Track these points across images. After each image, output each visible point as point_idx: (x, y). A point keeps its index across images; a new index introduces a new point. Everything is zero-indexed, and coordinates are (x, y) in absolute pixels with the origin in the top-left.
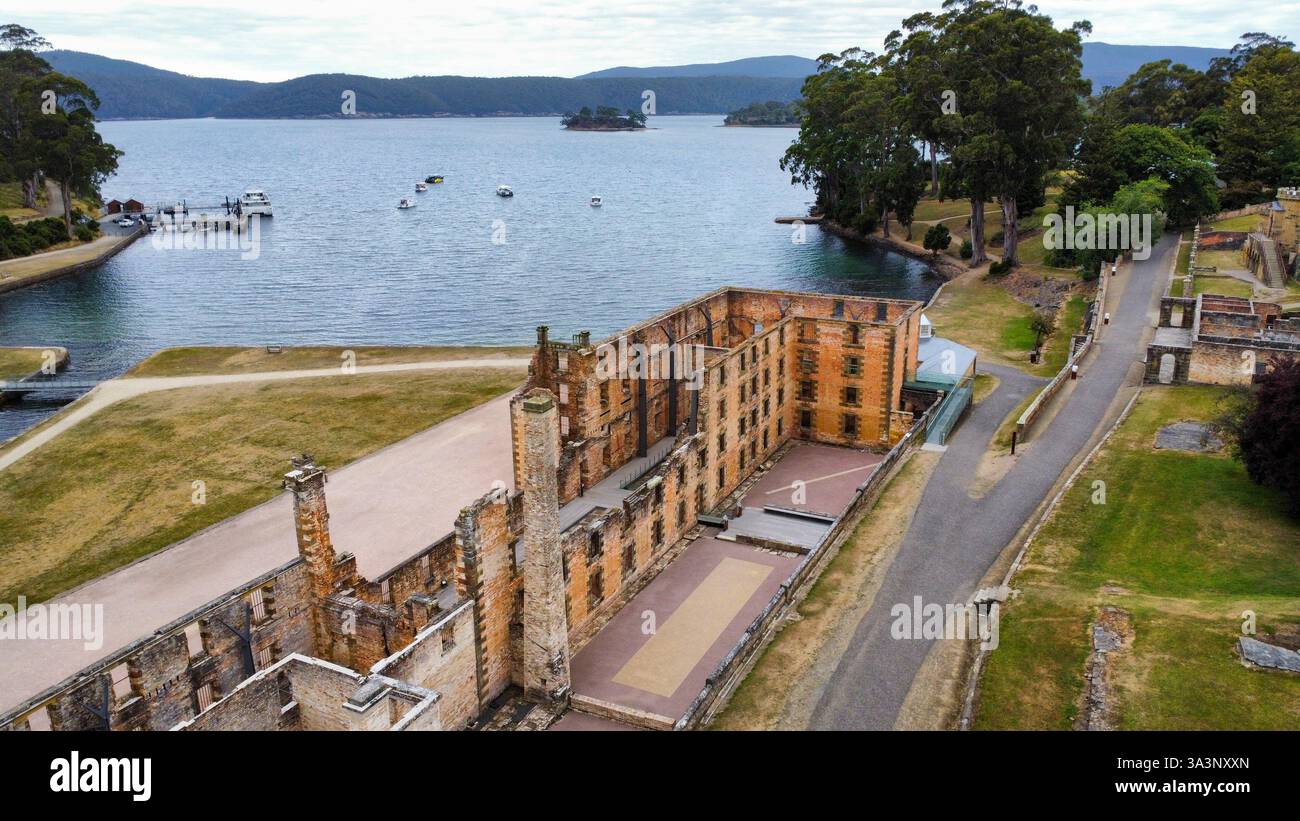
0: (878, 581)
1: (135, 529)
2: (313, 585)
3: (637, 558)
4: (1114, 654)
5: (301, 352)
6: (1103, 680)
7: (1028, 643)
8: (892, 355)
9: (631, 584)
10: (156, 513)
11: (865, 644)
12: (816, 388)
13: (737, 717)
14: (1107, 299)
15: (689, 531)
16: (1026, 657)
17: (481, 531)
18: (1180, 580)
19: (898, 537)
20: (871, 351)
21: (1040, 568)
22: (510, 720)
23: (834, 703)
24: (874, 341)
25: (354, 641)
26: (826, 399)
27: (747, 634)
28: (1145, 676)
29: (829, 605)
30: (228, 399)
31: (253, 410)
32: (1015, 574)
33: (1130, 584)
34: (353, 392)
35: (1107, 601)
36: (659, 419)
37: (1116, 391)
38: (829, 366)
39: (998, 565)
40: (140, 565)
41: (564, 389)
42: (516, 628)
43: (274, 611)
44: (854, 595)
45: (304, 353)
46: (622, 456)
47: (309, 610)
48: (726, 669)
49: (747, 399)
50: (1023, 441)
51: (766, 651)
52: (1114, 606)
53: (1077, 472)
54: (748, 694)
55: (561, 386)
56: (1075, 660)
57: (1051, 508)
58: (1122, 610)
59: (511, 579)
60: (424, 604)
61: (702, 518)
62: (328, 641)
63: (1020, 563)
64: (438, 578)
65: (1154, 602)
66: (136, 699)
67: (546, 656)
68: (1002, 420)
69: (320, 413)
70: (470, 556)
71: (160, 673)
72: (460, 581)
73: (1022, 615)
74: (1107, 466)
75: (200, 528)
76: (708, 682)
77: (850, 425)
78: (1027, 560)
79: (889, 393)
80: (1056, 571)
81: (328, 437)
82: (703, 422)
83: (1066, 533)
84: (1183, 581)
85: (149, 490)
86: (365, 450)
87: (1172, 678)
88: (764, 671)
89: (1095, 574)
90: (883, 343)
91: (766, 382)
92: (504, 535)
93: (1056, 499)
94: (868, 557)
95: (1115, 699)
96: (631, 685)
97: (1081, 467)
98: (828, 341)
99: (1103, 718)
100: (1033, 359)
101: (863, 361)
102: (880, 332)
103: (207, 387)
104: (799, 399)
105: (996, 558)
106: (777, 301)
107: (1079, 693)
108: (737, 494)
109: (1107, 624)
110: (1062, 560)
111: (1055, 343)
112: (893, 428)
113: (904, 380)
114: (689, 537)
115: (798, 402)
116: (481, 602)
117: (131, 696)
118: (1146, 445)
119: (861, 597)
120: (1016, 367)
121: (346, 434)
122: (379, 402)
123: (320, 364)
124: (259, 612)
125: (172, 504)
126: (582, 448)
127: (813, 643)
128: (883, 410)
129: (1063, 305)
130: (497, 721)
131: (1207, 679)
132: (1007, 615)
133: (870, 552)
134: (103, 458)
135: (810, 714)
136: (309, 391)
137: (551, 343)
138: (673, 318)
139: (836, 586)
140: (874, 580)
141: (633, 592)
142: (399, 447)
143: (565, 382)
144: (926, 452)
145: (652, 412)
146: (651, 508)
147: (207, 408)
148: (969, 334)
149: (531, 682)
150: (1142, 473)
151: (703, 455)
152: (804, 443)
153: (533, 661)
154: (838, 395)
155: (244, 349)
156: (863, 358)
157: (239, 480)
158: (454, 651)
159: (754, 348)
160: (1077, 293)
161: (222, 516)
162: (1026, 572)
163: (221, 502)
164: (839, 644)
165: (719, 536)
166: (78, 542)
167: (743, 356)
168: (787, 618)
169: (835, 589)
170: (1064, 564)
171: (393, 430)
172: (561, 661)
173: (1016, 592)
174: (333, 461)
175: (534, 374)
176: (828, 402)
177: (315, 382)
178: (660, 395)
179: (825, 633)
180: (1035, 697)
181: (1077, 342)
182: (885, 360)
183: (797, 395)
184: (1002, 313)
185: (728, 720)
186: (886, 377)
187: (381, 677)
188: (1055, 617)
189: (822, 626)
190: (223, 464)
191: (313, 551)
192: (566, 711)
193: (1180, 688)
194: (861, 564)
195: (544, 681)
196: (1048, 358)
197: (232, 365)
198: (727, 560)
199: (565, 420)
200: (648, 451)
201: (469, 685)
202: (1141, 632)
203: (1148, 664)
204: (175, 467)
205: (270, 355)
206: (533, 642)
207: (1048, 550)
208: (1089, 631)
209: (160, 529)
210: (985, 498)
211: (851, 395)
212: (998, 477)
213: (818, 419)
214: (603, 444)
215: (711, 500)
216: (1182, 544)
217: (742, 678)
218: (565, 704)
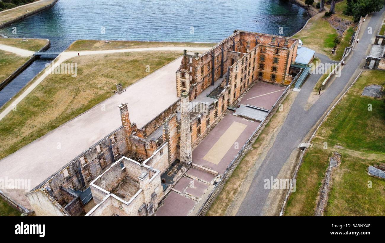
0: (275, 138)
1: (77, 106)
2: (126, 133)
3: (210, 122)
4: (334, 168)
5: (114, 43)
6: (330, 176)
7: (312, 162)
8: (288, 58)
9: (208, 129)
10: (81, 101)
11: (269, 158)
12: (264, 66)
13: (234, 178)
14: (360, 32)
15: (225, 112)
16: (311, 166)
17: (169, 126)
18: (358, 144)
19: (282, 123)
20: (282, 57)
21: (320, 137)
22: (177, 169)
23: (259, 176)
24: (283, 54)
25: (137, 147)
26: (267, 69)
27: (238, 155)
28: (341, 176)
29: (260, 145)
30: (96, 60)
31: (103, 64)
32: (312, 139)
33: (344, 145)
34: (131, 59)
35: (336, 150)
36: (218, 73)
37: (355, 71)
38: (269, 60)
39: (309, 134)
40: (80, 117)
41: (191, 68)
42: (178, 147)
43: (117, 140)
44: (268, 143)
45: (115, 43)
46: (207, 86)
47: (125, 138)
48: (232, 165)
49: (243, 72)
50: (323, 90)
51: (243, 159)
52: (338, 152)
53: (337, 103)
54: (237, 172)
55: (190, 67)
56: (324, 169)
57: (327, 115)
58: (339, 154)
59: (177, 135)
60: (155, 141)
61: (229, 108)
62: (131, 146)
63: (315, 135)
64: (157, 125)
65: (349, 152)
66: (86, 164)
67: (186, 155)
68: (318, 79)
69: (122, 66)
70: (167, 132)
71: (91, 158)
72: (164, 137)
73: (312, 153)
74: (346, 101)
75: (94, 105)
76: (227, 169)
77: (273, 77)
78: (316, 134)
79: (286, 69)
80: (324, 139)
81: (125, 75)
82: (230, 82)
83: (329, 125)
84: (359, 145)
85: (79, 92)
86: (135, 80)
87: (348, 177)
88: (242, 165)
89: (335, 140)
90: (286, 55)
91: (250, 66)
92: (175, 125)
93: (328, 113)
94: (273, 129)
95: (332, 183)
96: (207, 160)
97: (338, 101)
98: (269, 53)
99: (327, 188)
100: (333, 52)
101: (279, 59)
102: (285, 51)
103: (90, 55)
104: (258, 69)
105: (308, 132)
106: (255, 36)
107: (323, 178)
108: (239, 99)
109: (334, 158)
110: (326, 135)
111: (341, 47)
112: (286, 79)
113: (291, 64)
114: (225, 114)
115: (259, 70)
116: (169, 142)
117: (85, 163)
118: (359, 94)
119: (269, 143)
120: (327, 55)
121: (130, 74)
122: (138, 63)
123: (120, 47)
124: (113, 140)
125: (85, 97)
126: (196, 86)
127: (255, 157)
128: (284, 74)
129: (346, 31)
130: (173, 170)
131: (357, 178)
132: (308, 153)
133: (274, 128)
134: (65, 80)
135: (252, 179)
136: (118, 58)
137: (188, 55)
138: (223, 44)
139: (263, 139)
140: (274, 138)
141: (209, 131)
142: (144, 79)
143: (191, 66)
144: (294, 91)
145: (216, 72)
146: (214, 108)
147: (90, 63)
148: (314, 40)
149: (182, 160)
150: (355, 105)
151: (230, 91)
152: (259, 81)
153: (183, 156)
154: (271, 68)
155: (98, 41)
156: (279, 58)
157: (102, 89)
158: (163, 155)
159: (247, 58)
160: (351, 26)
161: (99, 102)
162: (316, 138)
163: (98, 97)
164: (262, 158)
165: (233, 114)
166: (63, 108)
167: (243, 61)
168: (249, 149)
169: (263, 140)
170: (327, 136)
171: (143, 73)
172: (190, 156)
173: (312, 145)
174: (127, 84)
175: (183, 64)
176: (267, 70)
177: (120, 54)
178: (219, 67)
179: (259, 154)
180: (311, 179)
181: (347, 49)
182: (286, 60)
183: (258, 68)
184: (326, 32)
185: (232, 179)
186: (285, 64)
187: (146, 165)
188: (321, 154)
189: (258, 152)
190: (97, 84)
191: (126, 125)
192: (191, 167)
193: (350, 180)
194: (271, 132)
195: (185, 160)
196: (337, 53)
197: (95, 47)
198: (235, 122)
199: (191, 77)
200: (214, 83)
201: (167, 161)
202: (343, 161)
203: (343, 172)
204: (85, 84)
205: (106, 44)
206: (183, 151)
207: (323, 131)
208: (329, 160)
209: (83, 105)
210: (308, 111)
211: (274, 69)
212: (314, 102)
213: (264, 75)
214: (202, 83)
215: (231, 102)
216: (361, 131)
217: (236, 167)
218: (191, 166)
